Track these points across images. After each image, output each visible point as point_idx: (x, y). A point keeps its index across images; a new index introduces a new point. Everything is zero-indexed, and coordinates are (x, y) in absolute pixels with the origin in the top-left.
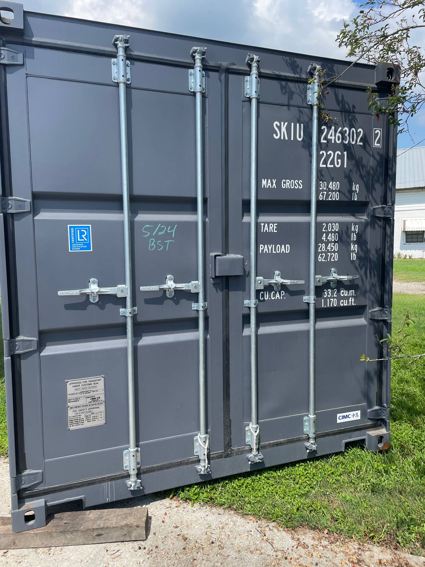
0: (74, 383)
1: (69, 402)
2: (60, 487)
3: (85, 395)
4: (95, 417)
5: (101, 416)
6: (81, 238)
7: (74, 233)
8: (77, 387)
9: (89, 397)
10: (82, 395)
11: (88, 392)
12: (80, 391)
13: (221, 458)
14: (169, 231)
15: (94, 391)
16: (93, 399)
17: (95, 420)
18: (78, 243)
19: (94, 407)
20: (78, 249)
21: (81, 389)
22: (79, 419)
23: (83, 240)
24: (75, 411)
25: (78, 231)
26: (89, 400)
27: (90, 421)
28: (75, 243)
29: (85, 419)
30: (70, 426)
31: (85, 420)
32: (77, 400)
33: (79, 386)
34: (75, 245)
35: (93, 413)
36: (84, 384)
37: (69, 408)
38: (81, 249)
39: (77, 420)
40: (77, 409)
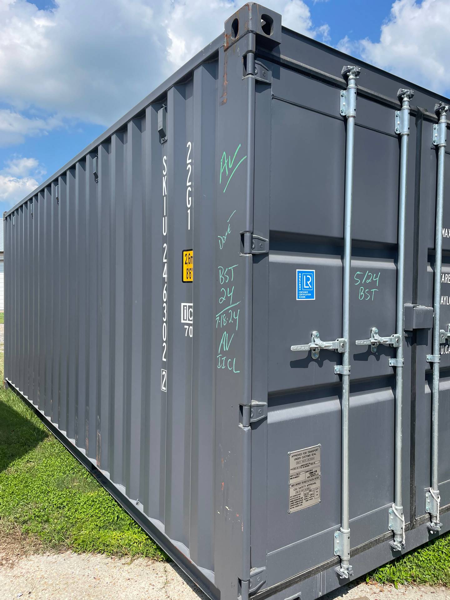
0: (296, 455)
1: (291, 478)
2: (281, 585)
3: (305, 468)
4: (312, 495)
5: (317, 493)
6: (307, 285)
7: (301, 279)
8: (298, 460)
9: (307, 472)
10: (303, 469)
11: (307, 465)
12: (300, 465)
13: (409, 530)
14: (375, 279)
15: (312, 464)
16: (311, 473)
17: (312, 498)
18: (304, 291)
19: (312, 483)
20: (304, 297)
21: (301, 462)
22: (299, 499)
23: (308, 287)
24: (296, 489)
25: (305, 276)
26: (308, 474)
27: (308, 500)
28: (302, 290)
29: (304, 498)
30: (291, 508)
31: (303, 500)
32: (297, 476)
33: (300, 458)
34: (302, 292)
35: (310, 491)
36: (304, 455)
37: (290, 486)
38: (307, 297)
39: (297, 499)
40: (298, 487)
